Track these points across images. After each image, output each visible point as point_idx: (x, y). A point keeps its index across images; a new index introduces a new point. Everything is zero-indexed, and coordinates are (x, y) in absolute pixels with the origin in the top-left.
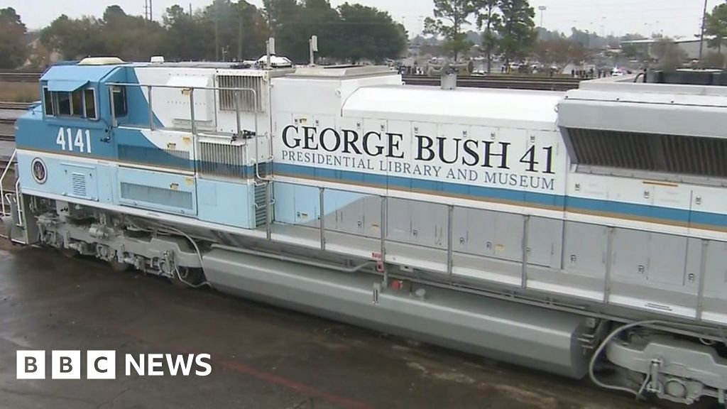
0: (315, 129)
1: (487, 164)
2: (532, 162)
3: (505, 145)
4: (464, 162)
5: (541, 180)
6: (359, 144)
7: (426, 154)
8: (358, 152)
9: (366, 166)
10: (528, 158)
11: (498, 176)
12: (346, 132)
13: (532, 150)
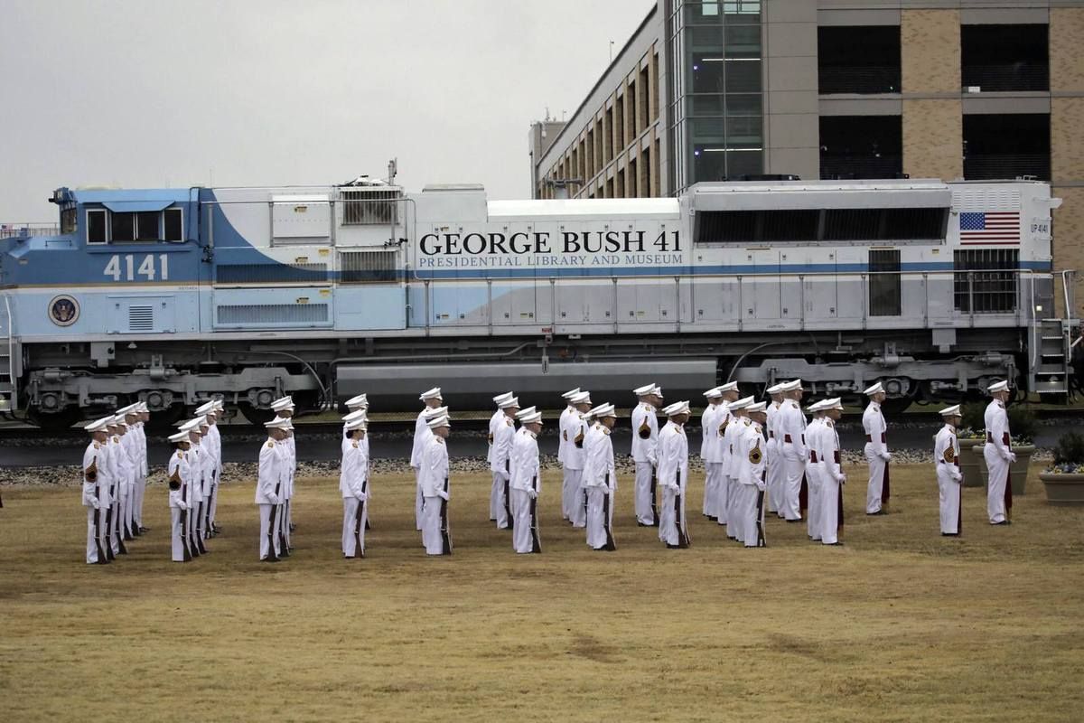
0: (458, 235)
1: (627, 249)
2: (664, 244)
3: (641, 234)
4: (607, 250)
5: (672, 257)
6: (506, 245)
7: (572, 247)
8: (504, 251)
9: (514, 263)
10: (660, 241)
11: (636, 258)
12: (492, 236)
13: (663, 235)
